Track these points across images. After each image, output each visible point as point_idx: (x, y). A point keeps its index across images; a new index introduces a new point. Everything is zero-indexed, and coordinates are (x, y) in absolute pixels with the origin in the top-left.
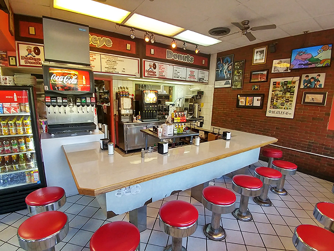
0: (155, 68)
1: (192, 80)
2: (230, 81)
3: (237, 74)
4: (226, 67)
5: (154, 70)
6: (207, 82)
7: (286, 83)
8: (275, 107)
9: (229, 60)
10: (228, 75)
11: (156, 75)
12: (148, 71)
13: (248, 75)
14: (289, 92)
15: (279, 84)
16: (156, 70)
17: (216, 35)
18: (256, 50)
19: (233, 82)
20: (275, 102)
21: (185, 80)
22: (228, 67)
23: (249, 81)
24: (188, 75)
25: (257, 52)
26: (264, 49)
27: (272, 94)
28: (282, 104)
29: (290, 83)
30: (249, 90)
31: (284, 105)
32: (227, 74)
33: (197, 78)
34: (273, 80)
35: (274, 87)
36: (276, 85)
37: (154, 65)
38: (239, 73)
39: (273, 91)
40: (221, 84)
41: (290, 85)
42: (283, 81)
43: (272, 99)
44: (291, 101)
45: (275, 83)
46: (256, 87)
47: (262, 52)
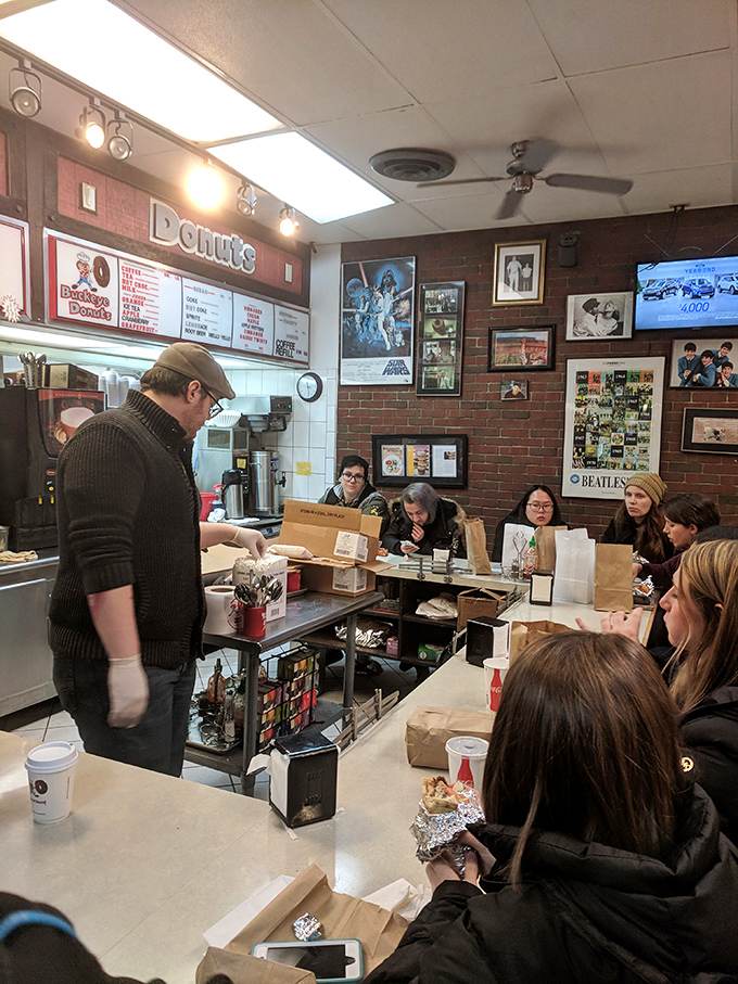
0: (104, 282)
1: (254, 346)
2: (408, 361)
3: (437, 336)
4: (385, 302)
5: (101, 292)
6: (305, 359)
7: (620, 378)
8: (590, 461)
9: (398, 278)
10: (399, 337)
11: (107, 316)
12: (73, 293)
13: (477, 341)
14: (635, 407)
15: (597, 379)
16: (109, 292)
17: (398, 177)
18: (505, 252)
19: (422, 366)
20: (588, 442)
21: (226, 344)
22: (396, 305)
23: (484, 366)
24: (238, 325)
25: (508, 259)
26: (534, 250)
27: (577, 415)
28: (616, 452)
29: (636, 377)
30: (487, 397)
31: (621, 455)
32: (393, 333)
33: (270, 342)
34: (574, 366)
35: (583, 391)
36: (586, 381)
37: (101, 264)
38: (442, 330)
39: (578, 405)
40: (370, 372)
41: (634, 386)
42: (611, 370)
43: (580, 432)
44: (646, 440)
45: (583, 377)
46: (516, 389)
47: (526, 261)
